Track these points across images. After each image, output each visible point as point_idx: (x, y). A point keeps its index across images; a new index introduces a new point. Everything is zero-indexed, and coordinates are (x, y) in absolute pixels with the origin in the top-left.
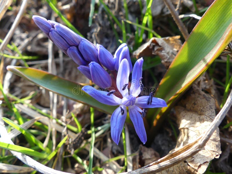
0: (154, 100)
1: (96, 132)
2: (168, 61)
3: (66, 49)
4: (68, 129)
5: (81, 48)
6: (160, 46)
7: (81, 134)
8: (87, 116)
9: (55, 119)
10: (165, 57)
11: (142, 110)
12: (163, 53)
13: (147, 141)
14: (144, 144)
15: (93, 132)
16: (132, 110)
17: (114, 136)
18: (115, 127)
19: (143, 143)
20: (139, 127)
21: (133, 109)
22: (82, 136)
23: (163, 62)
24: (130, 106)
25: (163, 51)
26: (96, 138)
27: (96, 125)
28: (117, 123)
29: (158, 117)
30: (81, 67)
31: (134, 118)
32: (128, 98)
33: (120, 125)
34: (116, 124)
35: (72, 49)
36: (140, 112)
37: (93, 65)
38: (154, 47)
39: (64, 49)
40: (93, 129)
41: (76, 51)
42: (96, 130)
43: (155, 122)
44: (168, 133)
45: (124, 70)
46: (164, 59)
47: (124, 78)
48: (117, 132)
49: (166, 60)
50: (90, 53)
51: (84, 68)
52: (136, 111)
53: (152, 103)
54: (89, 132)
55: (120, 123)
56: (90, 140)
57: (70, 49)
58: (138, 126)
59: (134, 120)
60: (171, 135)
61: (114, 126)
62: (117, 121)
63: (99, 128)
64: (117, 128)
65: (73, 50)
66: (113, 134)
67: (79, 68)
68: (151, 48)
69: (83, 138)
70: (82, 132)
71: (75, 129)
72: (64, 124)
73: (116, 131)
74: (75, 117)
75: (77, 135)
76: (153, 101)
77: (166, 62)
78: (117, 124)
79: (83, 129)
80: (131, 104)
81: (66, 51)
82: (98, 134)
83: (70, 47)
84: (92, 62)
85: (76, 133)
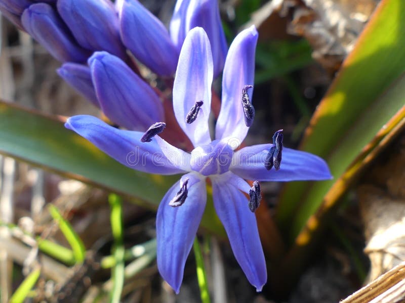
0: (288, 157)
1: (127, 262)
2: (332, 53)
3: (17, 11)
4: (42, 253)
5: (64, 9)
6: (309, 8)
7: (85, 270)
8: (101, 216)
9: (8, 225)
10: (322, 41)
11: (252, 186)
12: (317, 29)
13: (266, 281)
14: (258, 291)
15: (118, 263)
16: (221, 188)
17: (167, 266)
18: (168, 240)
19: (256, 289)
20: (243, 240)
21: (225, 183)
22: (86, 274)
23: (316, 55)
24: (217, 176)
25: (317, 24)
26: (127, 281)
27: (129, 241)
28: (176, 226)
29: (312, 223)
30: (67, 68)
31: (227, 212)
32: (208, 150)
33: (183, 235)
34: (173, 231)
35: (37, 11)
36: (245, 193)
37: (100, 63)
38: (292, 11)
39: (11, 13)
40: (119, 253)
41: (50, 20)
42: (129, 255)
43: (303, 239)
44: (338, 265)
45: (197, 65)
46: (319, 47)
47: (196, 89)
48: (175, 255)
49: (324, 51)
50: (93, 24)
51: (76, 70)
52: (234, 189)
53: (282, 166)
54: (108, 262)
55: (185, 227)
56: (108, 285)
57: (30, 12)
58: (241, 234)
59: (228, 219)
60: (347, 269)
61: (166, 236)
62: (174, 222)
63: (138, 250)
64: (176, 242)
65: (39, 14)
66: (164, 261)
67: (62, 72)
68: (284, 13)
69: (88, 280)
70: (86, 262)
71: (63, 253)
72: (29, 240)
73: (172, 253)
74: (65, 220)
75: (70, 272)
76: (283, 158)
77: (327, 56)
78: (176, 231)
79: (90, 255)
80: (219, 170)
81: (18, 17)
82: (133, 269)
83: (31, 7)
84: (96, 54)
85: (67, 264)
